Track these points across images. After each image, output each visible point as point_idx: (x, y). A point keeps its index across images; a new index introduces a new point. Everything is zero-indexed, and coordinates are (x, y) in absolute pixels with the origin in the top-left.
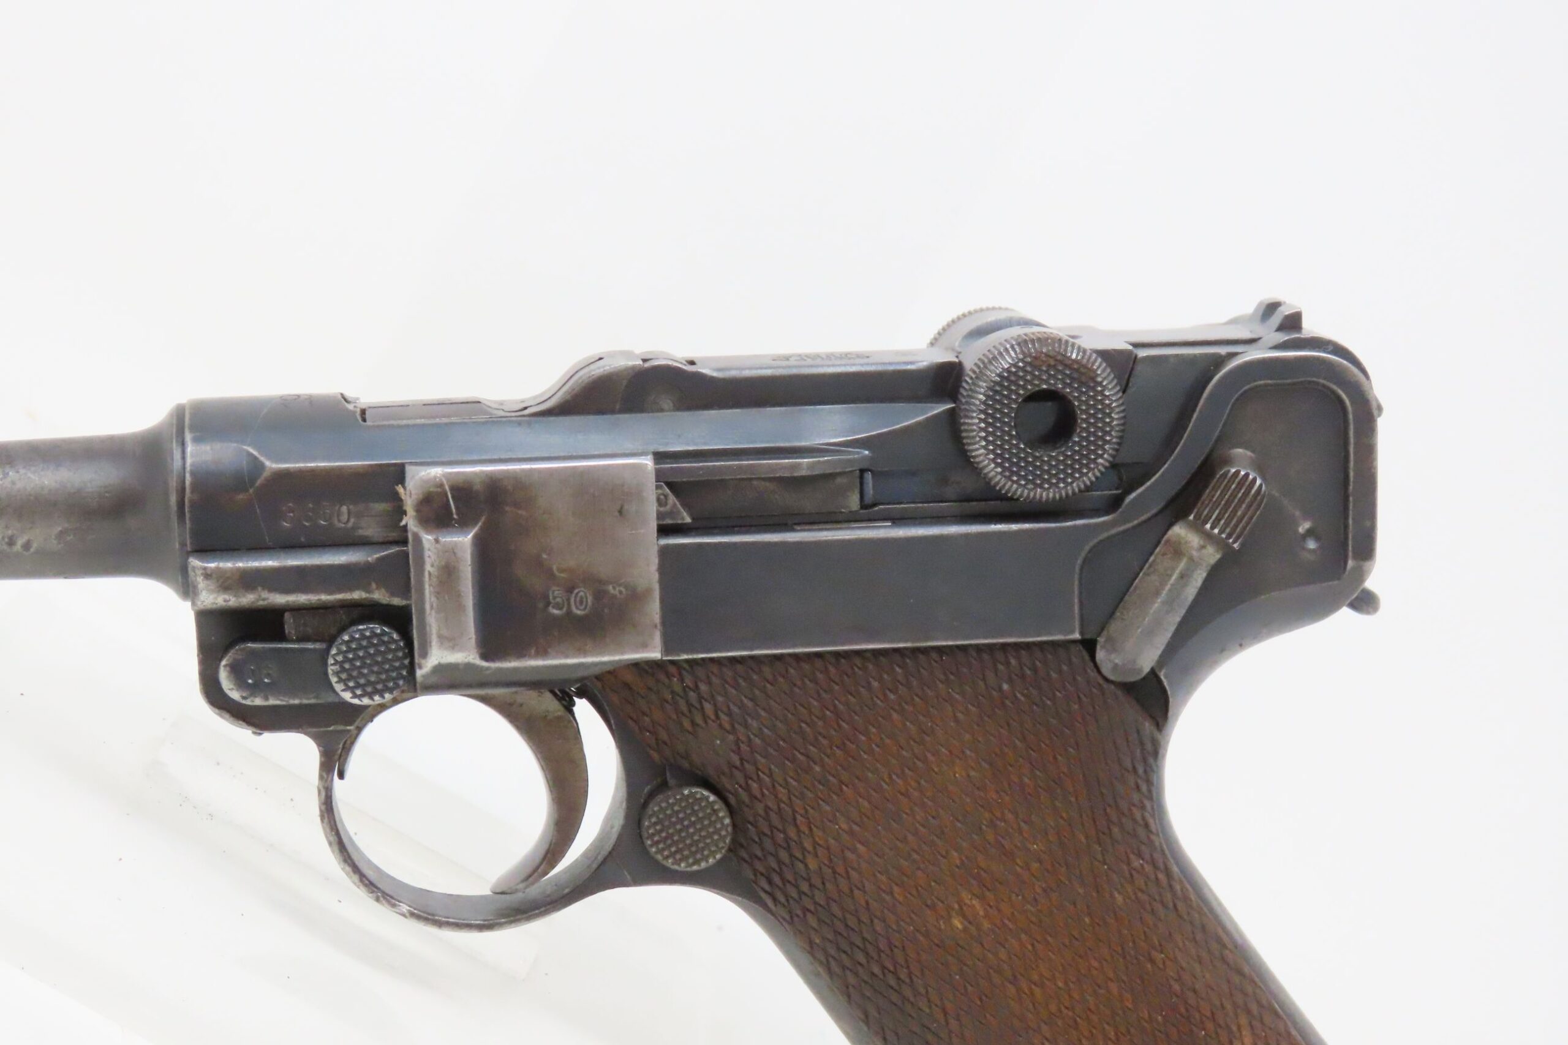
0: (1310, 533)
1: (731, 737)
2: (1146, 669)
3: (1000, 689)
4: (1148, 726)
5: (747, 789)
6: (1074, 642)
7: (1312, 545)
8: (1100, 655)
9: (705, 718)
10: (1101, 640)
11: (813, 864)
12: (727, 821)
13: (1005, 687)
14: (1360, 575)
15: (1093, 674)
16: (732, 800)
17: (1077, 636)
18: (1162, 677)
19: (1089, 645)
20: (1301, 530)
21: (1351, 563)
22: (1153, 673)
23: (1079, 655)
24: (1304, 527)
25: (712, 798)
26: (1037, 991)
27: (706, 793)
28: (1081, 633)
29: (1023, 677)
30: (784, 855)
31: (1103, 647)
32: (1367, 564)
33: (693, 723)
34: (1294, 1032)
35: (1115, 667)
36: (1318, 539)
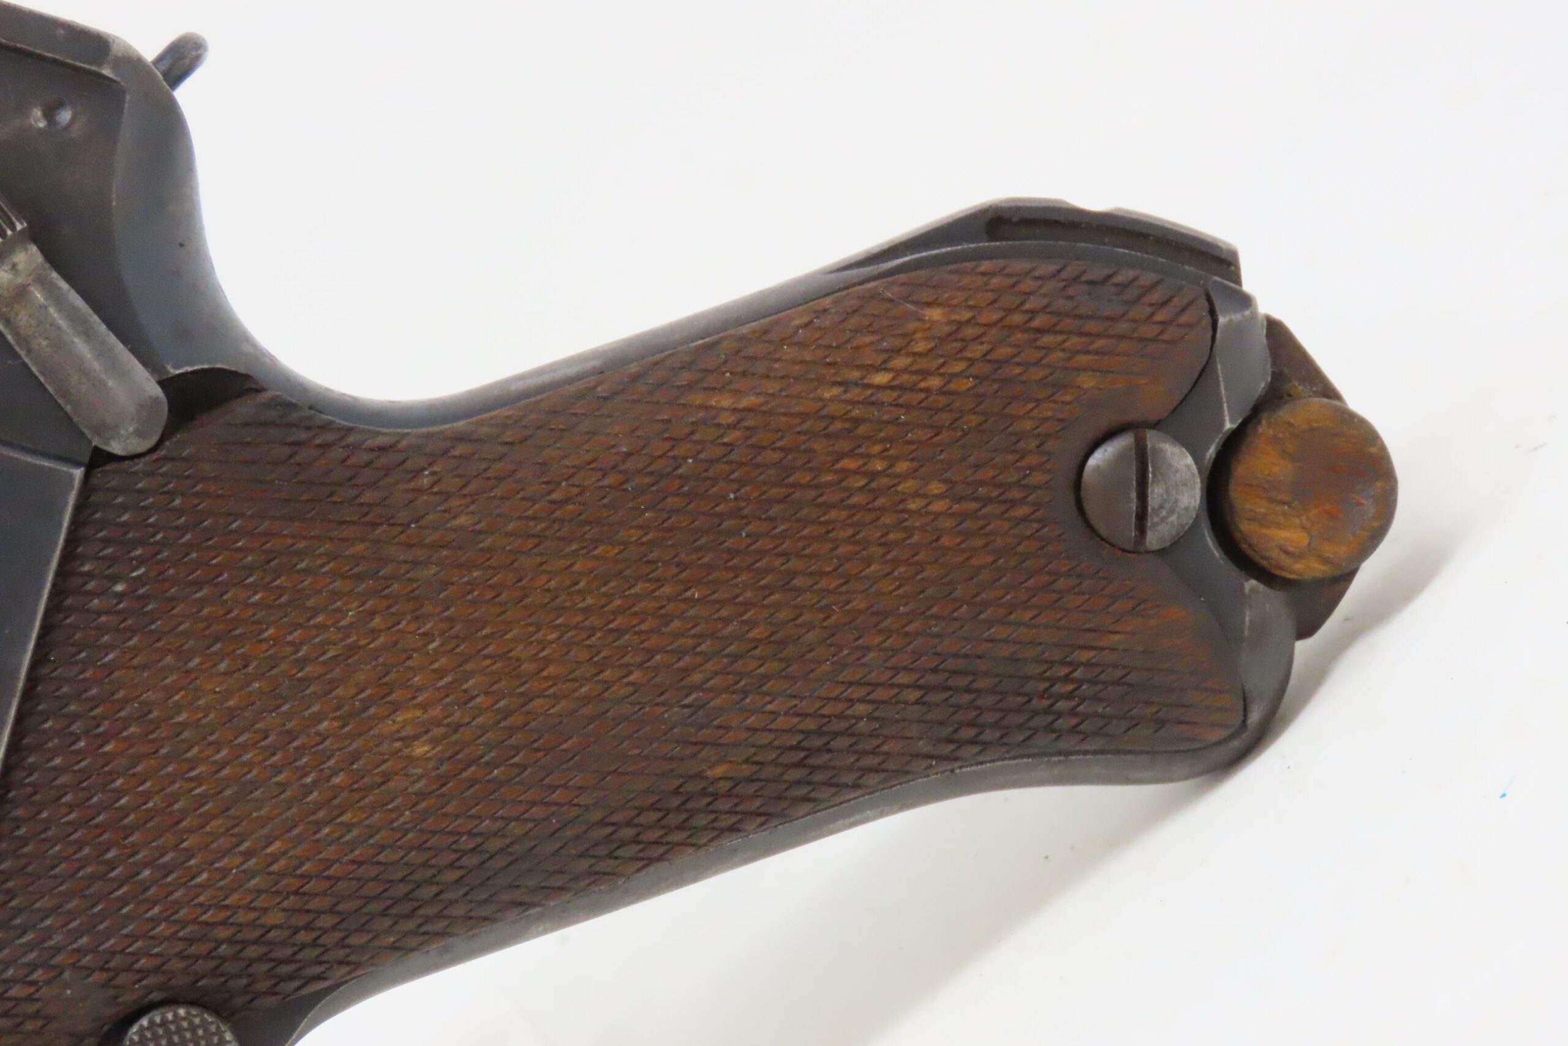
0: (50, 113)
1: (67, 975)
2: (157, 391)
3: (121, 596)
4: (244, 408)
5: (144, 973)
6: (87, 476)
7: (65, 116)
8: (116, 447)
9: (30, 999)
10: (96, 442)
11: (275, 918)
12: (182, 1012)
13: (119, 588)
14: (132, 63)
15: (141, 465)
16: (155, 996)
17: (78, 473)
18: (178, 372)
19: (99, 459)
20: (42, 124)
21: (107, 72)
22: (165, 383)
23: (108, 478)
24: (37, 119)
25: (144, 1022)
26: (551, 670)
27: (135, 1028)
28: (78, 464)
29: (112, 560)
30: (252, 952)
31: (107, 441)
32: (115, 49)
33: (36, 1016)
34: (744, 330)
35: (140, 434)
36: (60, 105)
